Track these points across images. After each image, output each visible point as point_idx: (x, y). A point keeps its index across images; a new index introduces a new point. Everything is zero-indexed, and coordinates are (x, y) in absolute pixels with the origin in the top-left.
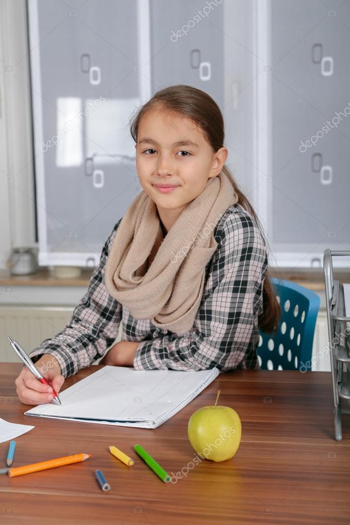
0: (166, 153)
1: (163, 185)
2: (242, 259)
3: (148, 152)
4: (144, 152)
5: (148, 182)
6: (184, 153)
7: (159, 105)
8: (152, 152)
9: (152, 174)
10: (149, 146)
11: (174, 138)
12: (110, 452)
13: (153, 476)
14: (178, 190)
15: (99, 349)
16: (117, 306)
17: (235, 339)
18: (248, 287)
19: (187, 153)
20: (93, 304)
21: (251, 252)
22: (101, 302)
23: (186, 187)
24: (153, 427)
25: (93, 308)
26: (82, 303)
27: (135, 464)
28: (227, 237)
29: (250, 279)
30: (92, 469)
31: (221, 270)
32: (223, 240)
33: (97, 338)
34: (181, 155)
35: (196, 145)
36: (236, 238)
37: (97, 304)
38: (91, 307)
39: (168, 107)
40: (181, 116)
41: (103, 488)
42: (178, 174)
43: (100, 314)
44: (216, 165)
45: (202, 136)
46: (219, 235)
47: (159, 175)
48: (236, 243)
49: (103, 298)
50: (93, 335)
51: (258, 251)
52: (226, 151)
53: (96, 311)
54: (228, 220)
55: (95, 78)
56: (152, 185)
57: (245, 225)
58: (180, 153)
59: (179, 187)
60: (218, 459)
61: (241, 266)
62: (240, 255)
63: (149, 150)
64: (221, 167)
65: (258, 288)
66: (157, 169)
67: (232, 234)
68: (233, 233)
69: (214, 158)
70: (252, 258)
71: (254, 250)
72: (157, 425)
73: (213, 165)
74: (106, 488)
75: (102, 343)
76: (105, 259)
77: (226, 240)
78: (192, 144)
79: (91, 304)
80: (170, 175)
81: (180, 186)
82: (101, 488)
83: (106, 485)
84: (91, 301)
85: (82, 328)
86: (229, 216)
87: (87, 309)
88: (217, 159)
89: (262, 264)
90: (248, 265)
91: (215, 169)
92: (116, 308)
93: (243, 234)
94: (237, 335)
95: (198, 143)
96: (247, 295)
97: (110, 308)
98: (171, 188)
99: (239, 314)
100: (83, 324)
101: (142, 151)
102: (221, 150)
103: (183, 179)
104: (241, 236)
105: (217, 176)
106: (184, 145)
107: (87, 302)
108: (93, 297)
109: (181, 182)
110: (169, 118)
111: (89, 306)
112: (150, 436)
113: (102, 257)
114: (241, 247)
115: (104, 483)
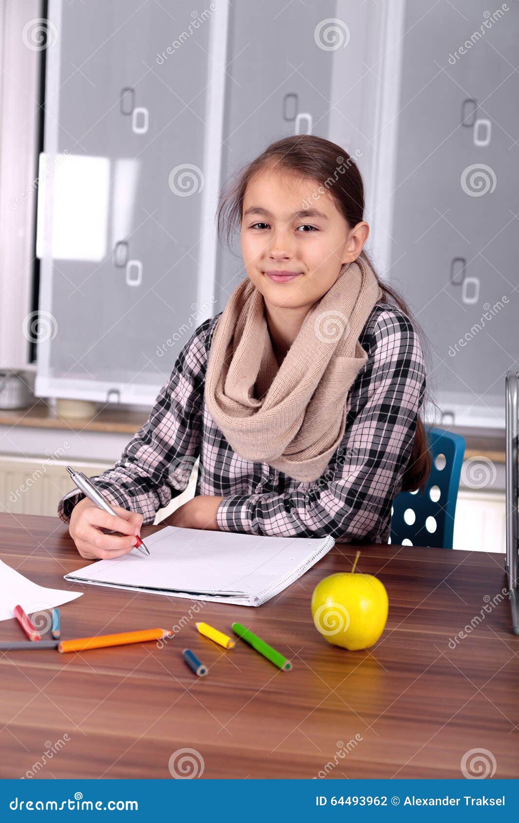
0: (281, 227)
1: (278, 272)
2: (396, 375)
3: (257, 226)
4: (253, 227)
5: (257, 268)
6: (307, 228)
7: (274, 162)
8: (263, 226)
9: (263, 257)
10: (258, 218)
11: (293, 207)
12: (197, 630)
13: (266, 663)
14: (300, 279)
15: (163, 499)
16: (188, 446)
17: (370, 492)
18: (399, 416)
19: (312, 228)
20: (155, 441)
21: (409, 367)
22: (166, 439)
23: (310, 275)
24: (255, 604)
25: (155, 446)
26: (139, 437)
27: (236, 646)
28: (379, 344)
29: (403, 404)
30: (179, 649)
31: (365, 389)
32: (374, 348)
33: (159, 485)
34: (302, 230)
35: (325, 217)
36: (391, 346)
37: (161, 441)
38: (151, 444)
39: (285, 164)
40: (303, 175)
41: (198, 672)
42: (299, 257)
43: (164, 455)
44: (352, 247)
45: (333, 204)
46: (368, 341)
47: (273, 258)
48: (390, 352)
49: (170, 433)
50: (153, 480)
51: (417, 368)
52: (366, 227)
53: (159, 450)
54: (380, 319)
55: (140, 125)
56: (263, 273)
57: (403, 328)
58: (302, 229)
59: (302, 275)
60: (353, 646)
61: (393, 384)
62: (393, 370)
63: (258, 224)
64: (359, 251)
65: (412, 421)
66: (270, 250)
67: (385, 340)
68: (387, 338)
69: (350, 236)
70: (409, 375)
71: (412, 364)
72: (260, 602)
73: (348, 247)
74: (203, 672)
75: (166, 491)
76: (178, 377)
77: (376, 348)
78: (319, 214)
79: (153, 440)
80: (287, 258)
81: (303, 273)
82: (194, 672)
83: (202, 667)
84: (154, 436)
85: (139, 468)
86: (381, 314)
87: (146, 447)
88: (354, 238)
89: (421, 385)
90: (403, 384)
91: (352, 252)
92: (187, 449)
93: (400, 341)
94: (373, 485)
95: (327, 214)
96: (397, 427)
97: (178, 449)
98: (290, 277)
99: (382, 454)
100: (141, 465)
101: (249, 226)
102: (359, 226)
103: (305, 264)
104: (398, 343)
105: (355, 262)
106: (307, 215)
107: (146, 436)
108: (156, 431)
109: (305, 270)
110: (286, 180)
111: (149, 442)
112: (250, 614)
113: (174, 373)
114: (395, 359)
115: (199, 665)
